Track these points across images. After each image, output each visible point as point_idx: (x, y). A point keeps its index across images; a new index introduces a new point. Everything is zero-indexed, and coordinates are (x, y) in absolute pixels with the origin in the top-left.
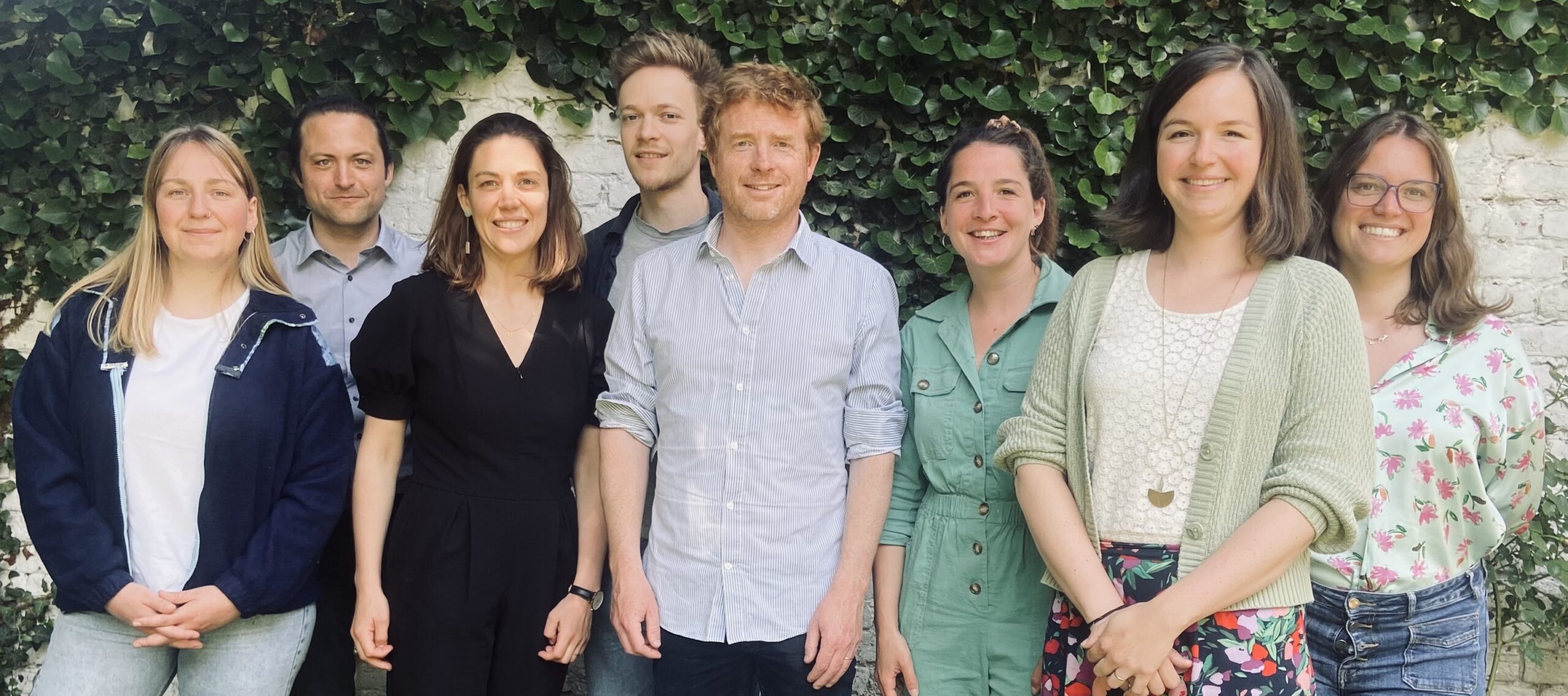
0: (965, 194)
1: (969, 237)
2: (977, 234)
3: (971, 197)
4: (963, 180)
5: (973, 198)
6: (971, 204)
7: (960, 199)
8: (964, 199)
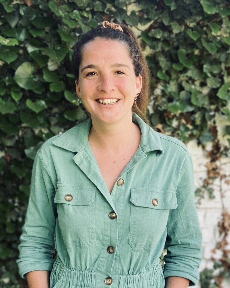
0: (91, 74)
1: (96, 103)
2: (101, 101)
3: (95, 76)
4: (90, 64)
5: (97, 76)
6: (96, 80)
7: (88, 77)
8: (91, 77)
